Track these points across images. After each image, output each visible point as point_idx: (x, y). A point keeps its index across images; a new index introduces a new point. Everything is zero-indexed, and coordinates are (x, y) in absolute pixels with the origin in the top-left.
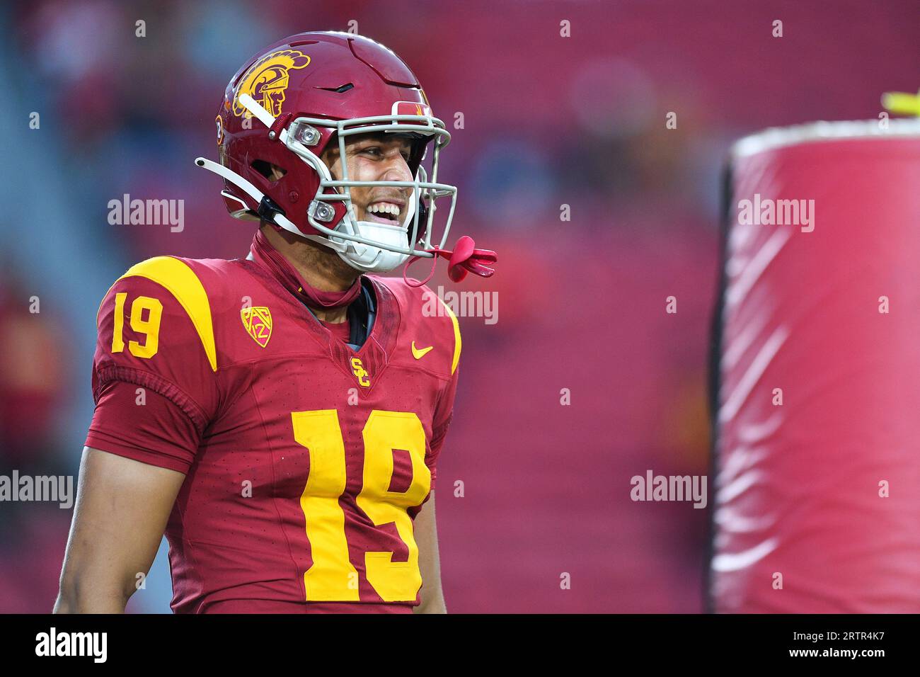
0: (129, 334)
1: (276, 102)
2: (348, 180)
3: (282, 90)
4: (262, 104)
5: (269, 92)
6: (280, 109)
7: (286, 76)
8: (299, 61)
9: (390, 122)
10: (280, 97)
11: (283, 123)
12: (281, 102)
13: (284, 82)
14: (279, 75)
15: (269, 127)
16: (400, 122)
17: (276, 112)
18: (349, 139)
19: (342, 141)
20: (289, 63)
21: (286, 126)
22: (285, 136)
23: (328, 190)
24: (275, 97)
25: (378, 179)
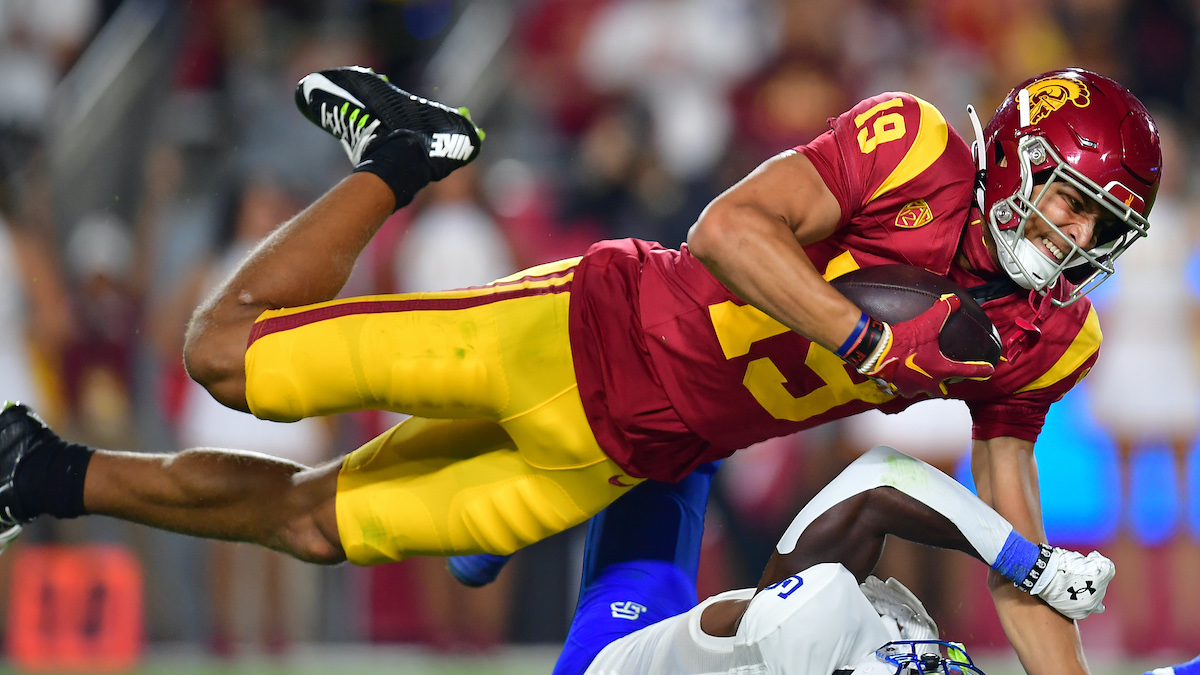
0: (869, 124)
1: (1040, 114)
2: (1036, 207)
3: (1051, 109)
4: (1031, 108)
5: (1044, 103)
6: (1037, 121)
7: (1063, 102)
8: (1081, 100)
9: (1096, 192)
10: (1045, 112)
11: (1029, 131)
12: (1043, 116)
13: (1057, 105)
14: (1060, 98)
15: (1022, 126)
16: (1105, 198)
17: (1034, 121)
18: (1058, 179)
19: (1053, 177)
20: (1075, 93)
21: (1031, 134)
22: (1024, 141)
23: (1017, 201)
24: (1043, 110)
25: (1058, 226)
